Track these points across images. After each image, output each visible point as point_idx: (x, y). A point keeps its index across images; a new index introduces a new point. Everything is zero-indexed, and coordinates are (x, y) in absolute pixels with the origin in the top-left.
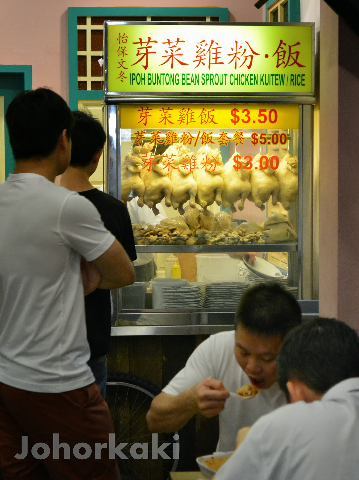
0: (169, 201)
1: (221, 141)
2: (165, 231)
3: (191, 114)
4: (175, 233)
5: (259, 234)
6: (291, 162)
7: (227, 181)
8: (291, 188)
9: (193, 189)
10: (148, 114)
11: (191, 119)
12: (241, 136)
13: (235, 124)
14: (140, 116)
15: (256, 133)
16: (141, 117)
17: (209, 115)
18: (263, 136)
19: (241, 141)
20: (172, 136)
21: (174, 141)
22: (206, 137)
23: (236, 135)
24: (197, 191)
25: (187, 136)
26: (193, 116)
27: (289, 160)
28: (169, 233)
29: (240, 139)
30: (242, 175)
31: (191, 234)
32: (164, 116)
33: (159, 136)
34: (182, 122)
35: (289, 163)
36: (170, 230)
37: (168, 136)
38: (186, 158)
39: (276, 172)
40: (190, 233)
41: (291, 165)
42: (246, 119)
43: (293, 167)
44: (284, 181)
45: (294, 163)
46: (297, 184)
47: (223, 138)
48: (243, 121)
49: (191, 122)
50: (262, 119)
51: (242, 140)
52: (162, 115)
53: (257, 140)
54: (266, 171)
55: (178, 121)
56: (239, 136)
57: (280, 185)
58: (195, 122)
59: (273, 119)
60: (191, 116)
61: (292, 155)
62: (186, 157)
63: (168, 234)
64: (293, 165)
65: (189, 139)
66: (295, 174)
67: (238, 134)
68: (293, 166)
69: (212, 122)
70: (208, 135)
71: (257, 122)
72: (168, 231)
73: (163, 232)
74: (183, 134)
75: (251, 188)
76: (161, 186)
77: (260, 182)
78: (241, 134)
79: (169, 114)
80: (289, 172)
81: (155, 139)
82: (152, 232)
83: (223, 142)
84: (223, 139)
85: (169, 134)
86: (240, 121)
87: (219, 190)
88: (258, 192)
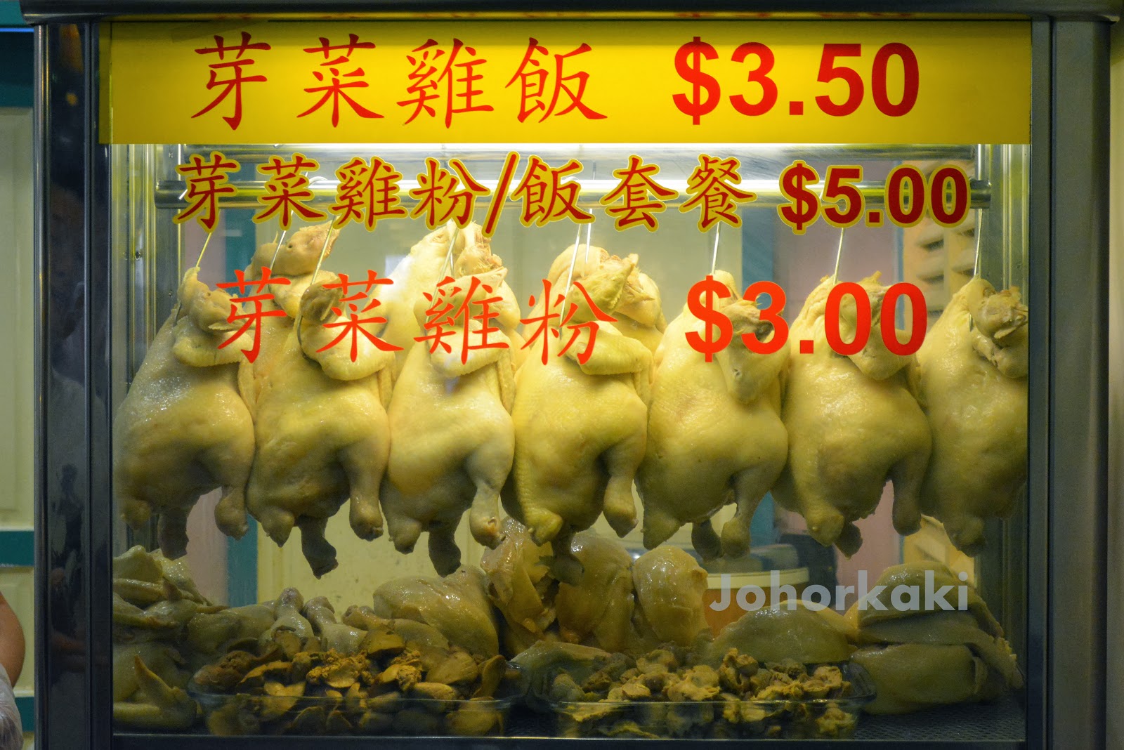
0: (369, 510)
1: (623, 204)
2: (344, 662)
3: (470, 71)
4: (391, 673)
5: (823, 679)
6: (994, 318)
7: (666, 409)
8: (987, 451)
9: (488, 451)
10: (247, 71)
11: (469, 94)
12: (728, 181)
13: (696, 122)
14: (208, 79)
15: (805, 165)
16: (211, 85)
17: (563, 76)
18: (843, 182)
19: (730, 206)
20: (370, 183)
21: (379, 208)
22: (543, 185)
23: (704, 175)
24: (515, 461)
25: (445, 183)
26: (479, 77)
27: (980, 309)
28: (365, 673)
29: (720, 197)
30: (741, 382)
31: (478, 680)
32: (328, 81)
33: (302, 181)
34: (423, 110)
35: (978, 323)
36: (369, 657)
37: (352, 184)
38: (442, 292)
39: (918, 365)
40: (472, 675)
41: (990, 333)
42: (754, 94)
43: (1001, 344)
44: (955, 414)
45: (1006, 319)
46: (1021, 430)
47: (633, 190)
48: (738, 102)
49: (469, 108)
50: (839, 91)
51: (732, 199)
52: (319, 76)
53: (811, 199)
54: (863, 359)
55: (402, 104)
56: (715, 180)
57: (933, 434)
58: (488, 108)
59: (895, 95)
60: (470, 79)
61: (994, 282)
62: (442, 288)
63: (360, 679)
64: (999, 335)
65: (456, 199)
66: (1011, 377)
67: (711, 171)
68: (1003, 339)
69: (576, 109)
70: (555, 174)
71: (811, 107)
72: (358, 662)
73: (334, 667)
74: (427, 174)
75: (790, 447)
76: (327, 435)
77: (830, 415)
78: (727, 172)
79: (354, 69)
80: (983, 367)
81: (285, 197)
82: (278, 665)
83: (633, 210)
84: (633, 197)
85: (353, 172)
86: (724, 103)
87: (621, 455)
88: (822, 470)
